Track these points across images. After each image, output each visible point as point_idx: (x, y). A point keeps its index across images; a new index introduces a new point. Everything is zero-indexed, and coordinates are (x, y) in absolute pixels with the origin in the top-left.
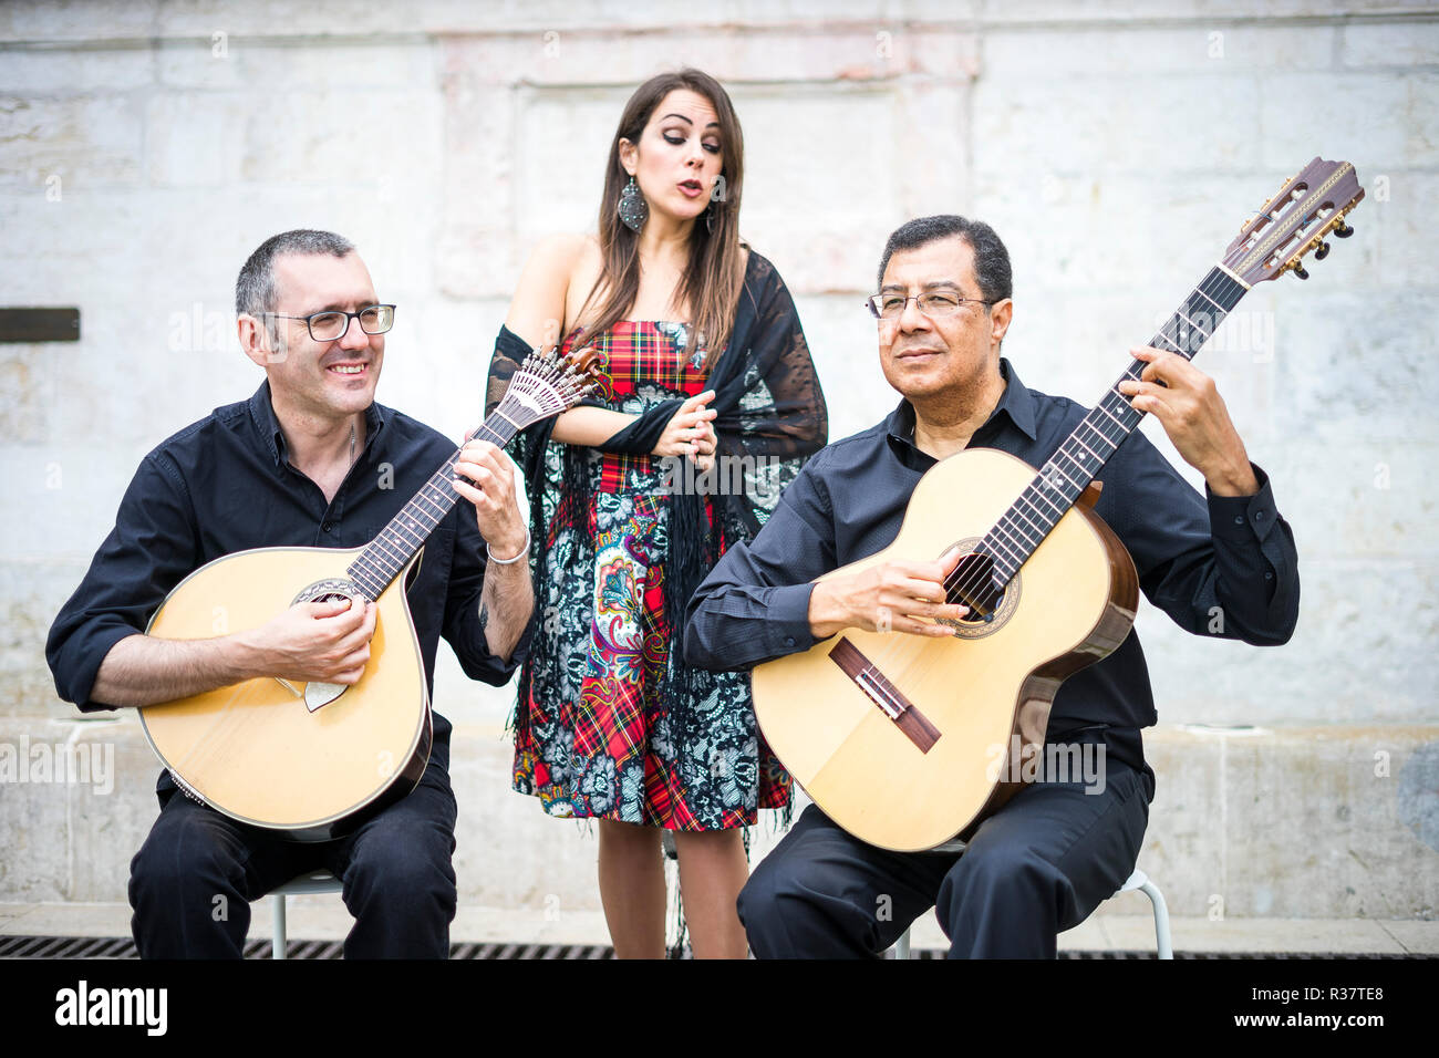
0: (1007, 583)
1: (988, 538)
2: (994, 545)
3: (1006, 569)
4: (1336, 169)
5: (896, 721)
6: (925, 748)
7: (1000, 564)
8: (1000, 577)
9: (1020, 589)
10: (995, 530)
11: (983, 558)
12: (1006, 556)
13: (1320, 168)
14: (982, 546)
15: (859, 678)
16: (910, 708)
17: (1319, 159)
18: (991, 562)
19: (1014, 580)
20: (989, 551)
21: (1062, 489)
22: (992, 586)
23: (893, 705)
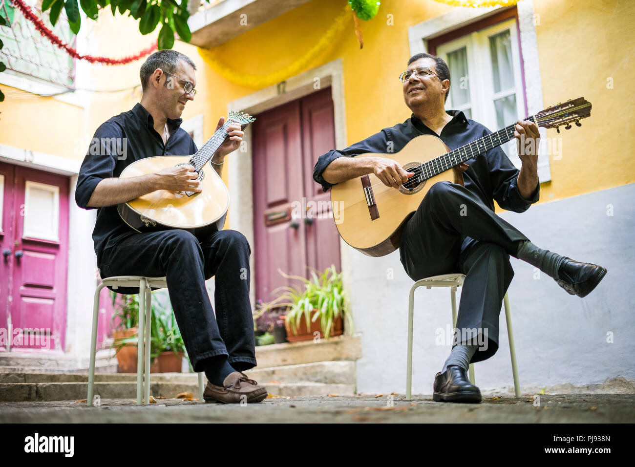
0: (422, 182)
1: (423, 165)
2: (424, 168)
3: (423, 177)
4: (585, 104)
5: (369, 207)
6: (373, 219)
7: (423, 174)
8: (420, 178)
9: (424, 185)
10: (427, 164)
11: (419, 170)
12: (425, 173)
13: (581, 101)
14: (421, 166)
15: (365, 188)
16: (375, 205)
17: (583, 98)
18: (420, 173)
19: (424, 182)
20: (421, 169)
21: (452, 161)
22: (417, 180)
23: (370, 202)
